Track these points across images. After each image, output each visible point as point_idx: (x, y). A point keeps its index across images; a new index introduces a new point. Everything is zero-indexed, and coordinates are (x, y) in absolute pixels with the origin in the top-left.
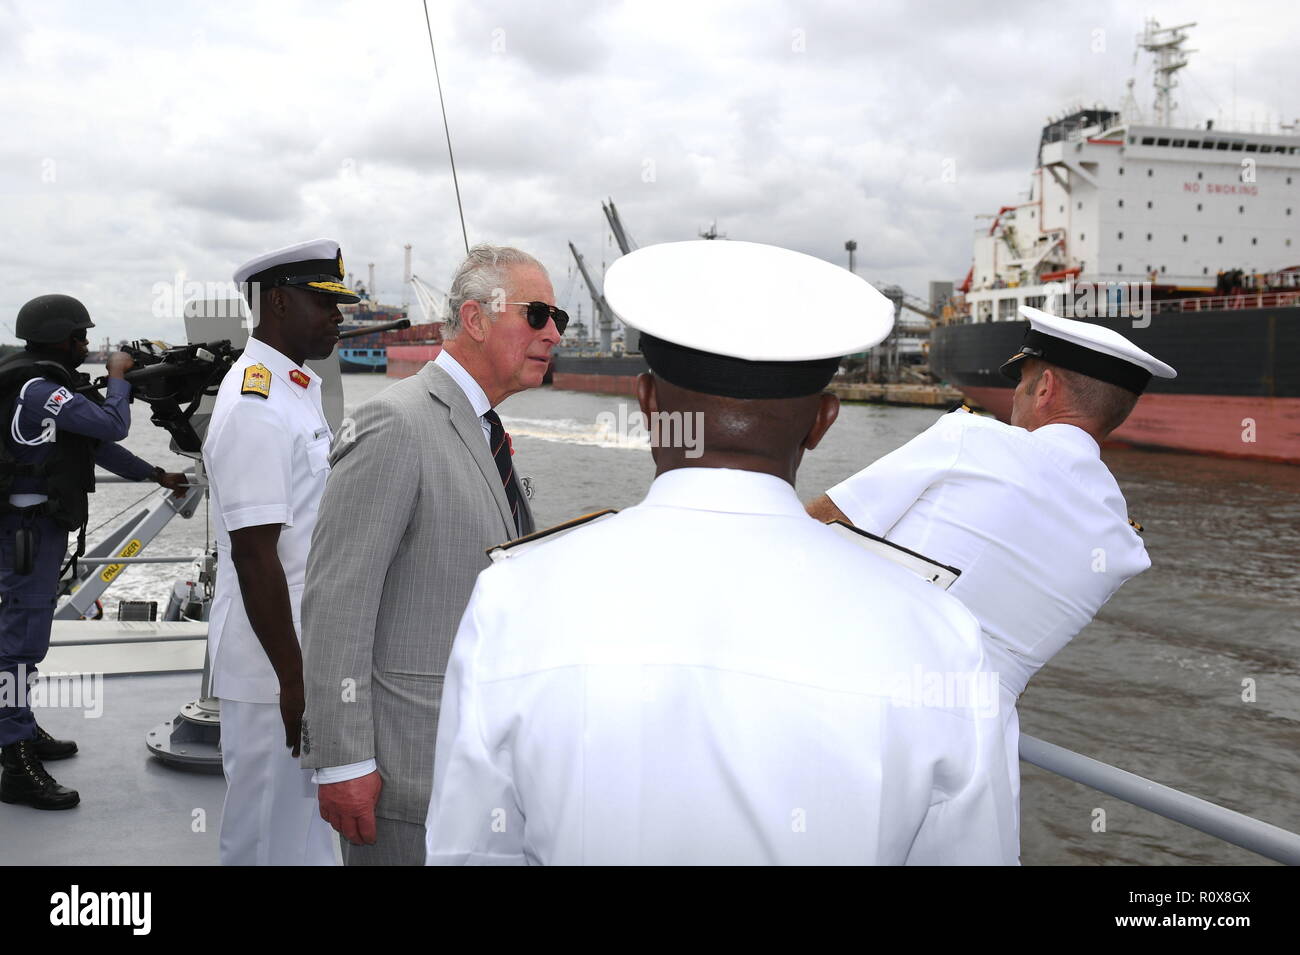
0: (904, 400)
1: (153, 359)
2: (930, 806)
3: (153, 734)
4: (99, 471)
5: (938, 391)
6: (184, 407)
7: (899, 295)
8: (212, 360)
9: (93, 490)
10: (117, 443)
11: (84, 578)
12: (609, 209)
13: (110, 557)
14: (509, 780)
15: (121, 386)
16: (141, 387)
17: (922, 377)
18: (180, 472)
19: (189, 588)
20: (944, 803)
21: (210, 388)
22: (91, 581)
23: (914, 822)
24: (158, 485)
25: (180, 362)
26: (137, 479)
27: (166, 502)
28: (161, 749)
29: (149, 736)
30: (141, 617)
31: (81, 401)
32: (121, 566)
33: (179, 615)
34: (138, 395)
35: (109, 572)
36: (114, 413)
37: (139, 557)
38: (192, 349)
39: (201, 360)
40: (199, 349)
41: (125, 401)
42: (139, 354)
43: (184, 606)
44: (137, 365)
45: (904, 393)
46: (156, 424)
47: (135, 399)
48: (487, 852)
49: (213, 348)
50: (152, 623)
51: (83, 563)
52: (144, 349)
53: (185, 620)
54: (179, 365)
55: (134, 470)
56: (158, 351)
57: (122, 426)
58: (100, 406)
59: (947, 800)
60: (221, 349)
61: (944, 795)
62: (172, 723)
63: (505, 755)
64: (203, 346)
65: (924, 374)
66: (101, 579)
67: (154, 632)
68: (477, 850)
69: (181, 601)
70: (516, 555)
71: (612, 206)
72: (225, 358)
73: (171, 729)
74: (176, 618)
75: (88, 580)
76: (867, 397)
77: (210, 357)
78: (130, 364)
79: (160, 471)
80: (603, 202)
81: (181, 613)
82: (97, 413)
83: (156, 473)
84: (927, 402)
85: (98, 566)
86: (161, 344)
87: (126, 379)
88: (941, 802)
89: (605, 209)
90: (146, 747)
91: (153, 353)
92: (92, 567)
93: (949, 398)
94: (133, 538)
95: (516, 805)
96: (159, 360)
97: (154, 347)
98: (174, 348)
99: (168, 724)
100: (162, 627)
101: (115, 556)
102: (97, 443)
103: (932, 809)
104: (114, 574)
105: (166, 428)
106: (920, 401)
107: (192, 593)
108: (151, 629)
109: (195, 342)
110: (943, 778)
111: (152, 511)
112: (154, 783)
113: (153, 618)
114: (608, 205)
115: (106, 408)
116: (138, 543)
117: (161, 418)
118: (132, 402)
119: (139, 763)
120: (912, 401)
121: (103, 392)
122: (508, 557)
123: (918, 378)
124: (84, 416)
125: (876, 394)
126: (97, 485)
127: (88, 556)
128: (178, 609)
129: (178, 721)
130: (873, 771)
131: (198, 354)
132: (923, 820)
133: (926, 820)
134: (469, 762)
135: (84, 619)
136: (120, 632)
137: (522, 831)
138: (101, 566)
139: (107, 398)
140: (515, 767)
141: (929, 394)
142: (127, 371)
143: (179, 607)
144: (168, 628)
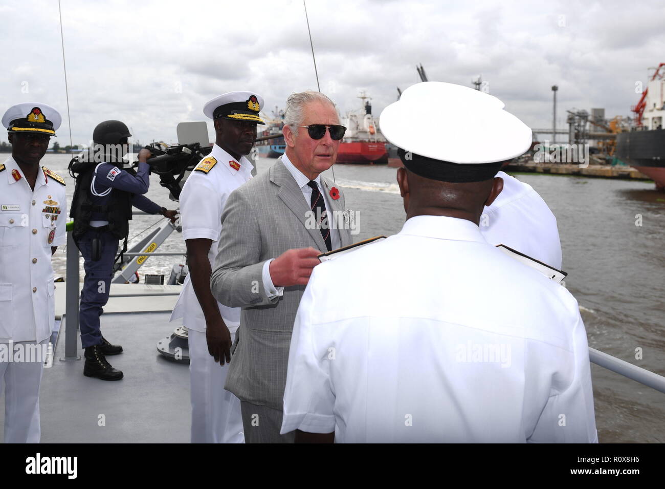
0: (593, 174)
1: (161, 152)
2: (549, 397)
3: (160, 343)
4: (134, 209)
5: (614, 169)
6: (176, 177)
7: (586, 115)
8: (190, 153)
9: (131, 219)
10: (143, 195)
11: (128, 262)
12: (420, 70)
13: (141, 252)
14: (327, 376)
15: (144, 166)
16: (154, 167)
17: (600, 161)
18: (174, 210)
19: (181, 268)
20: (557, 396)
21: (189, 167)
22: (132, 264)
23: (541, 405)
24: (163, 216)
25: (174, 154)
26: (153, 213)
27: (169, 224)
28: (164, 351)
29: (158, 344)
30: (156, 283)
31: (125, 174)
32: (146, 257)
33: (175, 281)
34: (154, 171)
35: (141, 259)
36: (141, 180)
37: (155, 252)
38: (180, 147)
39: (184, 153)
40: (184, 148)
41: (147, 174)
42: (153, 150)
43: (178, 277)
44: (153, 156)
45: (593, 170)
46: (163, 185)
47: (152, 173)
48: (315, 413)
49: (190, 147)
50: (162, 286)
51: (127, 255)
52: (156, 147)
53: (179, 285)
54: (174, 156)
55: (151, 208)
56: (163, 148)
57: (145, 186)
58: (134, 176)
59: (558, 394)
60: (195, 148)
61: (557, 392)
62: (170, 337)
63: (326, 363)
64: (186, 146)
65: (600, 159)
66: (136, 262)
67: (162, 290)
68: (309, 412)
69: (177, 274)
70: (333, 258)
71: (422, 68)
72: (197, 152)
73: (169, 341)
74: (174, 283)
75: (130, 263)
76: (570, 172)
77: (189, 151)
78: (149, 155)
79: (164, 209)
80: (417, 66)
81: (177, 281)
82: (133, 180)
83: (162, 211)
84: (607, 175)
85: (134, 257)
86: (165, 145)
87: (147, 163)
88: (555, 395)
89: (418, 69)
90: (157, 350)
91: (161, 149)
92: (132, 257)
93: (620, 173)
94: (152, 242)
95: (331, 390)
96: (164, 153)
97: (161, 146)
98: (171, 147)
99: (168, 338)
100: (167, 288)
101: (143, 252)
102: (133, 195)
103: (551, 399)
104: (143, 260)
105: (167, 188)
106: (602, 174)
107: (182, 270)
108: (161, 289)
109: (182, 144)
110: (557, 383)
111: (162, 228)
112: (161, 368)
113: (162, 283)
114: (419, 67)
115: (137, 178)
116: (155, 244)
117: (165, 182)
118: (150, 174)
119: (153, 358)
120: (597, 174)
121: (136, 169)
122: (328, 260)
123: (597, 162)
124: (126, 181)
125: (576, 171)
126: (133, 216)
127: (130, 252)
128: (175, 279)
129: (173, 336)
130: (520, 377)
131: (183, 150)
132: (545, 405)
133: (547, 405)
134: (308, 365)
135: (128, 283)
136: (145, 290)
137: (334, 402)
138: (136, 257)
139: (138, 172)
140: (331, 369)
141: (608, 171)
142: (148, 159)
143: (176, 277)
144: (169, 289)
